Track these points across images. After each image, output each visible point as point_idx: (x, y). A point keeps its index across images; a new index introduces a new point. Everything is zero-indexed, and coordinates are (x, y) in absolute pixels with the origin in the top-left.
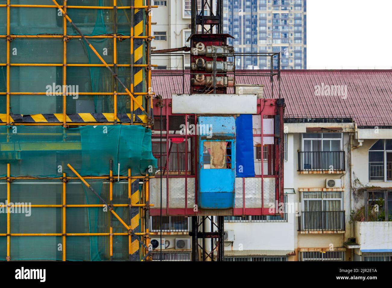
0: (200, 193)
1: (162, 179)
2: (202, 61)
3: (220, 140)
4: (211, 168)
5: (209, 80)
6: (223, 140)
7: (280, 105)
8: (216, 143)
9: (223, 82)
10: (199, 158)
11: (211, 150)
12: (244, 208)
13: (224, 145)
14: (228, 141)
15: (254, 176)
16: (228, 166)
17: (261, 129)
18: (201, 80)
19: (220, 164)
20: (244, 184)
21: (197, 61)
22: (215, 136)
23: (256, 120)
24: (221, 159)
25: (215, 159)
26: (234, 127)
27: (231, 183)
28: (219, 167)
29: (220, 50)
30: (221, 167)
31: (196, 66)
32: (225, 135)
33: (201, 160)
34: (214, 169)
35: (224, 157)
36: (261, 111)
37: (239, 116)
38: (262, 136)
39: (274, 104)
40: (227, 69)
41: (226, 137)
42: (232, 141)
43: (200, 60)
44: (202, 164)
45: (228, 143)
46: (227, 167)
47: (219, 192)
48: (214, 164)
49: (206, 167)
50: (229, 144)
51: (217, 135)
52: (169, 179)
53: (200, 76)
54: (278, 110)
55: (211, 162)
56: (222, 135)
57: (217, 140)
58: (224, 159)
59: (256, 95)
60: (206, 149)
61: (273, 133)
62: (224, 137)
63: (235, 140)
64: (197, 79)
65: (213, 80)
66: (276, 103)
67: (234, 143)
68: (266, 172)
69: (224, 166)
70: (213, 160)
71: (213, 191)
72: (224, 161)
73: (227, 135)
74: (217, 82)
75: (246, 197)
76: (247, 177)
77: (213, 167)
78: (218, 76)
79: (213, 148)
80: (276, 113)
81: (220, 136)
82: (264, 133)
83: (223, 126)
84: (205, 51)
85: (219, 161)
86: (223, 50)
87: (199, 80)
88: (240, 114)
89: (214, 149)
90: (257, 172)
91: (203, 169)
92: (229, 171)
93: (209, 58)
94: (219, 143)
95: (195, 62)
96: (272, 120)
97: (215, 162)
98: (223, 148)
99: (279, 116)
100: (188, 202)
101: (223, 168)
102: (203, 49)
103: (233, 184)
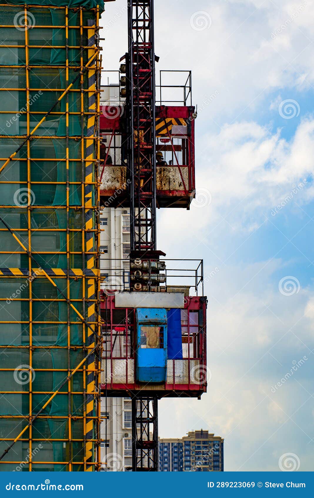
0: (138, 367)
1: (107, 360)
2: (139, 273)
3: (154, 326)
4: (147, 348)
5: (145, 288)
6: (157, 326)
7: (203, 301)
8: (151, 328)
9: (156, 289)
10: (137, 340)
11: (147, 333)
12: (174, 384)
13: (158, 329)
14: (161, 326)
15: (182, 358)
16: (161, 346)
17: (188, 321)
18: (139, 288)
19: (154, 345)
20: (174, 365)
21: (135, 273)
22: (150, 322)
23: (183, 313)
24: (155, 341)
25: (151, 340)
26: (165, 316)
27: (163, 359)
28: (154, 347)
29: (154, 264)
30: (155, 347)
31: (134, 277)
32: (158, 322)
33: (139, 341)
34: (149, 348)
35: (158, 339)
36: (188, 305)
37: (169, 309)
38: (189, 326)
39: (198, 301)
40: (160, 280)
41: (159, 323)
42: (164, 326)
43: (138, 273)
44: (139, 345)
45: (161, 328)
46: (160, 348)
47: (154, 367)
48: (149, 345)
49: (143, 346)
50: (162, 330)
51: (152, 321)
52: (113, 360)
53: (138, 285)
54: (201, 306)
55: (147, 343)
56: (156, 321)
57: (152, 326)
58: (158, 341)
59: (184, 293)
60: (143, 332)
61: (197, 324)
62: (157, 323)
63: (167, 325)
64: (135, 287)
65: (148, 288)
66: (200, 300)
67: (166, 328)
68: (192, 356)
69: (158, 347)
70: (149, 341)
71: (149, 366)
72: (158, 342)
73: (160, 322)
74: (151, 290)
75: (175, 375)
76: (176, 359)
77: (149, 347)
78: (152, 285)
79: (148, 332)
80: (200, 307)
81: (154, 323)
82: (190, 324)
83: (157, 315)
84: (141, 265)
85: (154, 342)
86: (156, 264)
87: (137, 288)
88: (171, 308)
89: (150, 332)
90: (185, 355)
91: (141, 348)
92: (162, 350)
93: (145, 271)
94: (153, 328)
95: (134, 274)
96: (196, 314)
97: (151, 343)
98: (156, 332)
99: (202, 310)
100: (128, 379)
101: (157, 348)
102: (140, 263)
103: (165, 361)
